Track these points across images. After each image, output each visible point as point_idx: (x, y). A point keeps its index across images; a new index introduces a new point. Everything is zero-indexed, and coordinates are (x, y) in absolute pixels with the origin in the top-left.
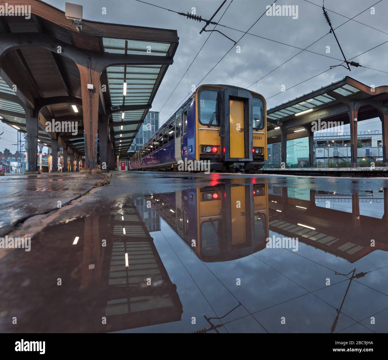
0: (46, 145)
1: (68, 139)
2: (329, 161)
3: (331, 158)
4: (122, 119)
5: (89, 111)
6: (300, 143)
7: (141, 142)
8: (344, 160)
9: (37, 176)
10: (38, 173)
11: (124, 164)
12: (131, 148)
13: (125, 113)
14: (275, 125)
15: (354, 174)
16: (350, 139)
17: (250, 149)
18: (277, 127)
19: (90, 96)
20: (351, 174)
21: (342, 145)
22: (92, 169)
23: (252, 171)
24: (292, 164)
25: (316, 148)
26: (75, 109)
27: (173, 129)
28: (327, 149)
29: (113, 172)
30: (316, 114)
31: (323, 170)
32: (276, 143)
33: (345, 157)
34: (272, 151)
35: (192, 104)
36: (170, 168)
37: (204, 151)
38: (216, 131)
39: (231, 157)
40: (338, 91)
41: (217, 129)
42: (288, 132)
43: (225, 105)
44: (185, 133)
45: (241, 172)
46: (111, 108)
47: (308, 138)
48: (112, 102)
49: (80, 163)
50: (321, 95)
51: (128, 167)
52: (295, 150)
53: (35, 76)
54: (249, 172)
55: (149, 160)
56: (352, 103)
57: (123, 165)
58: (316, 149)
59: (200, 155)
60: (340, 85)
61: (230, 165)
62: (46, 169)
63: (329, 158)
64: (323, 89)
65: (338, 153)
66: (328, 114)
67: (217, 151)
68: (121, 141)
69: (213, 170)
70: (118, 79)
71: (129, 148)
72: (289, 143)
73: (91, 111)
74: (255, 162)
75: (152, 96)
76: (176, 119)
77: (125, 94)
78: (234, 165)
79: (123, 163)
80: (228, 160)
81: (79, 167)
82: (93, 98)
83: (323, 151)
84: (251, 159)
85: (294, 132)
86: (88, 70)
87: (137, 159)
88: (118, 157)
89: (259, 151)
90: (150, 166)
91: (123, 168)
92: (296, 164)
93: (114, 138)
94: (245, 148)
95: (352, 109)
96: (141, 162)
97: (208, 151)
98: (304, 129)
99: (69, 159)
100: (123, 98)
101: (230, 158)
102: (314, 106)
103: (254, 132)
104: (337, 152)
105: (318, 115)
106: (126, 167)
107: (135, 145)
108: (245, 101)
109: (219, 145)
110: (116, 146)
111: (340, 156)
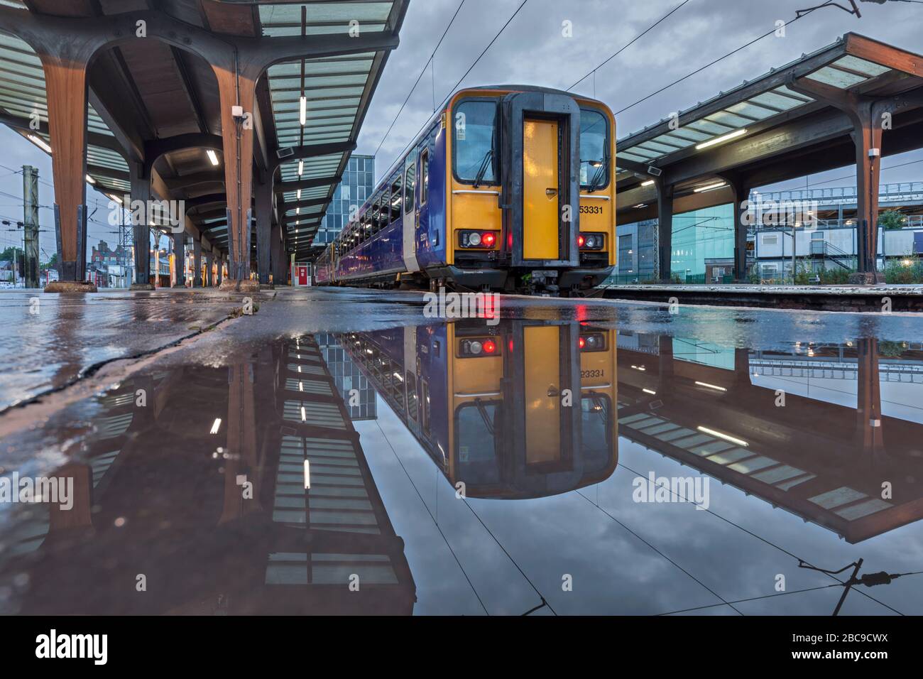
0: (165, 232)
1: (202, 221)
2: (795, 266)
3: (802, 258)
4: (300, 176)
5: (236, 162)
6: (711, 221)
7: (338, 225)
8: (841, 265)
9: (148, 294)
10: (151, 288)
11: (305, 270)
12: (317, 237)
13: (304, 162)
14: (642, 177)
15: (864, 303)
16: (856, 207)
17: (572, 236)
18: (648, 180)
19: (237, 130)
20: (854, 302)
21: (836, 223)
22: (240, 281)
23: (576, 290)
24: (689, 274)
25: (759, 232)
26: (213, 158)
27: (400, 194)
28: (789, 235)
29: (284, 288)
30: (757, 142)
31: (770, 291)
32: (648, 221)
33: (845, 257)
34: (636, 242)
35: (438, 136)
36: (393, 282)
37: (465, 243)
38: (492, 197)
39: (525, 257)
40: (821, 76)
41: (495, 192)
42: (676, 192)
43: (514, 134)
44: (425, 203)
45: (551, 292)
46: (277, 152)
47: (731, 206)
48: (280, 139)
49: (224, 268)
50: (771, 90)
51: (313, 278)
52: (697, 237)
53: (144, 98)
54: (570, 293)
55: (353, 262)
56: (866, 107)
57: (303, 275)
58: (759, 234)
59: (455, 251)
60: (827, 58)
61: (522, 275)
62: (165, 281)
63: (797, 258)
64: (775, 74)
65: (825, 245)
66: (789, 142)
67: (494, 242)
68: (297, 223)
69: (484, 288)
70: (290, 90)
71: (313, 237)
72: (678, 221)
73: (239, 161)
74: (584, 268)
75: (358, 121)
76: (406, 170)
77: (303, 121)
78: (534, 276)
79: (303, 271)
80: (519, 265)
81: (223, 277)
82: (244, 135)
83: (779, 242)
84: (574, 262)
85: (693, 193)
86: (233, 76)
87: (328, 261)
88: (293, 256)
89: (596, 243)
90: (354, 277)
91: (303, 281)
92: (701, 275)
93: (285, 217)
94: (559, 236)
95: (865, 124)
96: (337, 269)
97: (474, 244)
98: (723, 184)
99: (204, 260)
100: (300, 130)
101: (523, 259)
102: (750, 122)
103: (584, 195)
104: (823, 241)
105: (762, 146)
106: (309, 279)
107: (326, 230)
108: (561, 120)
109: (497, 229)
110: (290, 233)
111: (830, 252)
